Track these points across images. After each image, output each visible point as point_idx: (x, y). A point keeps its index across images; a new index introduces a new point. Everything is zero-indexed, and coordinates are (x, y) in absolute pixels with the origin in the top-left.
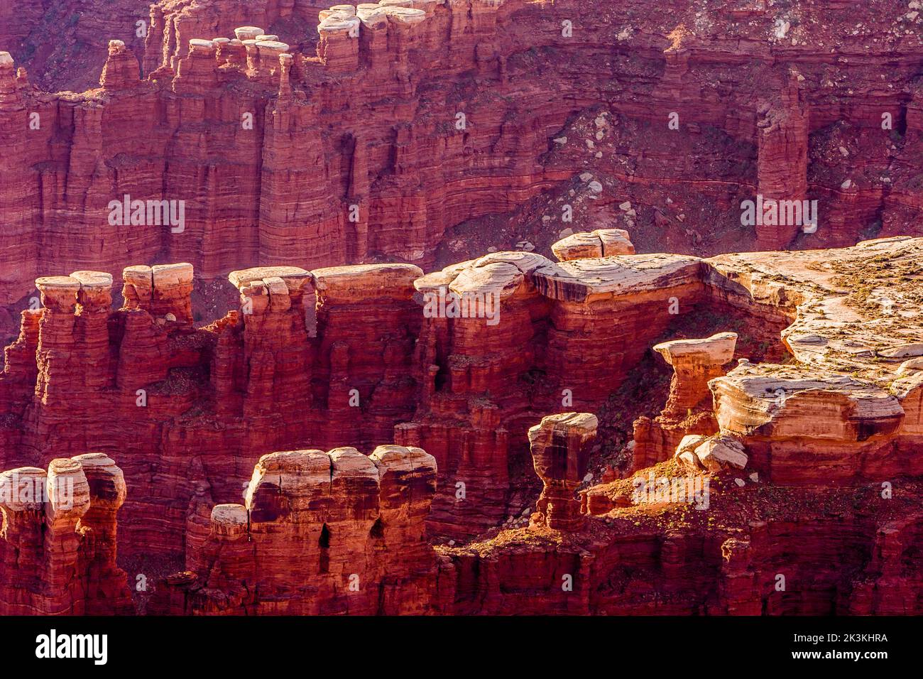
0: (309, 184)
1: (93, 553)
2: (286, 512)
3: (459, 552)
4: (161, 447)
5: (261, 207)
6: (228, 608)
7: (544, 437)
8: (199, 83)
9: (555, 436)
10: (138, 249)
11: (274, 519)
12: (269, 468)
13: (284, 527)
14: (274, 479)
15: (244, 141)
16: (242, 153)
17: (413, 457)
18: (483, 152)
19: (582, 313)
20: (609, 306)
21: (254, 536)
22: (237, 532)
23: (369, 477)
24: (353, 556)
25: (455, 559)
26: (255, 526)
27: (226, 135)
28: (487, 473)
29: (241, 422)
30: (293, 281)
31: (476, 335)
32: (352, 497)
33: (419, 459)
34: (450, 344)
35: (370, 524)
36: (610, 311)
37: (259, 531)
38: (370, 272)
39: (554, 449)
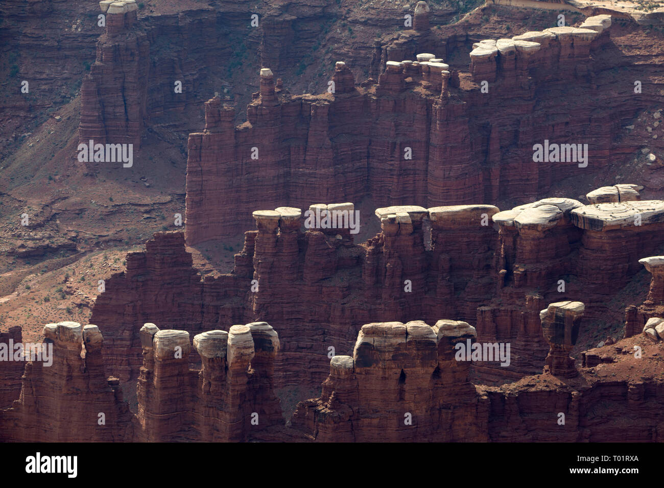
0: (459, 154)
1: (258, 385)
2: (377, 362)
3: (493, 389)
4: (330, 319)
5: (429, 168)
6: (340, 422)
7: (548, 316)
8: (391, 89)
9: (556, 316)
10: (352, 194)
11: (370, 366)
12: (367, 333)
13: (376, 370)
14: (370, 340)
15: (419, 126)
16: (417, 134)
17: (460, 327)
18: (578, 135)
19: (601, 238)
20: (619, 234)
21: (358, 376)
22: (346, 373)
23: (431, 340)
24: (420, 390)
25: (490, 394)
26: (358, 370)
27: (408, 123)
28: (536, 340)
29: (380, 304)
30: (415, 215)
31: (531, 251)
32: (420, 353)
33: (465, 329)
34: (514, 256)
35: (431, 370)
36: (619, 237)
37: (361, 373)
38: (465, 210)
39: (556, 325)
